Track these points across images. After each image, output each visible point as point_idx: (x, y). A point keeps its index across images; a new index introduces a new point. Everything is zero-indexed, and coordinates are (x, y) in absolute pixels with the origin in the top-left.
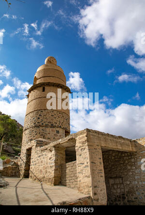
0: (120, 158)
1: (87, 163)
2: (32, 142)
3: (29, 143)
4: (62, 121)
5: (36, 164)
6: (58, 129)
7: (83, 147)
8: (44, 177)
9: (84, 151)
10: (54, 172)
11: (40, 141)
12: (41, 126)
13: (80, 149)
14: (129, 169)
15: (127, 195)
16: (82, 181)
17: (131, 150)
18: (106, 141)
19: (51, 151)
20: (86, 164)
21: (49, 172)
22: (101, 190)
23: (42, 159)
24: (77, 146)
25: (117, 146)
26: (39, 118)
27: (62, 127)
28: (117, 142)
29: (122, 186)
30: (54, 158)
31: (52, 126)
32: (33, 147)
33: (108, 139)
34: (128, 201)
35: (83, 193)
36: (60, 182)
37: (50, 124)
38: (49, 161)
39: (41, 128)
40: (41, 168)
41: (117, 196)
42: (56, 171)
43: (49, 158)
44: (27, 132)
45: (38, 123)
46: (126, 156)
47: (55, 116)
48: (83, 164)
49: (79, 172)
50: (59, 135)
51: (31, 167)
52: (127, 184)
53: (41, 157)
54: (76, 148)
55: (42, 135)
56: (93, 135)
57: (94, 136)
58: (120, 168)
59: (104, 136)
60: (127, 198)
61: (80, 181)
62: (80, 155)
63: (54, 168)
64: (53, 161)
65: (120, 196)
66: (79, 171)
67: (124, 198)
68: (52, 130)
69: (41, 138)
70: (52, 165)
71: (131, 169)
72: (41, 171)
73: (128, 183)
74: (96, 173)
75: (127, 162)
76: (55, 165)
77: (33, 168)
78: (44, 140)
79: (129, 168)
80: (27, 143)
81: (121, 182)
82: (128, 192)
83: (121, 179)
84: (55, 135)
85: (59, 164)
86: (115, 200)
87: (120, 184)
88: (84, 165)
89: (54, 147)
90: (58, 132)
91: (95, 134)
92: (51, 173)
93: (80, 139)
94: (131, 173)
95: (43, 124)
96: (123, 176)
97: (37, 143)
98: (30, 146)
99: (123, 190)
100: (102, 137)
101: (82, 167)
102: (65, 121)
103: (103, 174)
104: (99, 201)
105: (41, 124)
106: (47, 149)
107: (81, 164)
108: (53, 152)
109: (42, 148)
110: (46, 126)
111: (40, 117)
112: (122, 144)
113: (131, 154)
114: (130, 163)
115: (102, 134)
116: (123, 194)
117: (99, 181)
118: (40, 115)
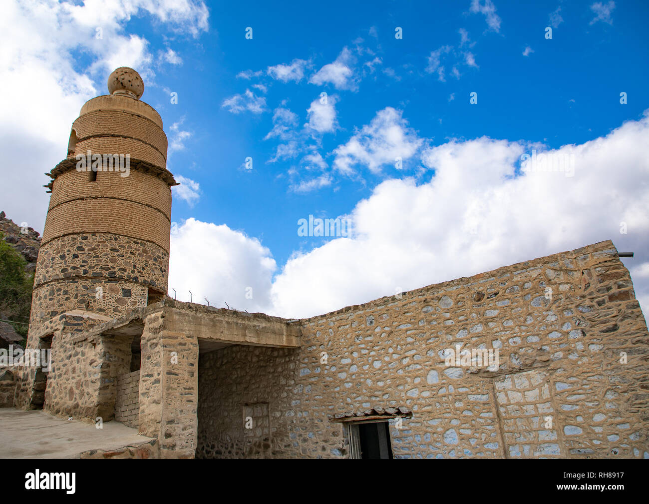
0: (269, 360)
1: (159, 374)
2: (54, 319)
3: (47, 323)
4: (139, 265)
5: (60, 376)
6: (128, 286)
7: (155, 341)
8: (77, 406)
9: (157, 349)
10: (97, 393)
11: (75, 318)
12: (82, 278)
13: (149, 344)
14: (283, 385)
15: (273, 441)
16: (147, 412)
17: (285, 344)
18: (214, 326)
19: (94, 345)
20: (156, 376)
21: (88, 394)
22: (184, 429)
23: (75, 364)
24: (144, 338)
25: (245, 335)
26: (75, 256)
27: (141, 280)
28: (245, 328)
29: (266, 423)
30: (100, 361)
31: (113, 278)
32: (57, 333)
33: (220, 322)
34: (274, 453)
35: (145, 435)
36: (114, 415)
37: (106, 274)
38: (90, 368)
39: (81, 283)
40: (72, 383)
41: (255, 444)
42: (102, 391)
43: (89, 361)
44: (43, 292)
45: (74, 268)
46: (281, 357)
47: (121, 251)
48: (152, 376)
49: (143, 394)
50: (130, 300)
51: (49, 381)
52: (275, 418)
53: (73, 358)
54: (142, 342)
55: (83, 301)
56: (180, 314)
57: (184, 315)
58: (266, 383)
59: (212, 316)
60: (271, 446)
61: (143, 411)
62: (149, 358)
63: (98, 385)
64: (98, 369)
65: (260, 444)
66: (144, 391)
67: (267, 447)
68: (112, 290)
69: (80, 308)
70: (93, 378)
71: (286, 385)
72: (71, 392)
73: (278, 414)
74: (178, 394)
75: (280, 369)
76: (102, 378)
77: (53, 385)
78: (86, 315)
79: (283, 382)
80: (43, 320)
81: (265, 413)
82: (276, 435)
83: (265, 406)
84: (118, 300)
85: (112, 374)
86: (250, 452)
87: (263, 417)
88: (152, 379)
89: (103, 334)
90: (127, 293)
91: (188, 312)
92: (92, 396)
93: (152, 321)
94: (285, 394)
95: (86, 272)
96: (270, 400)
97: (66, 323)
98: (49, 331)
99: (266, 431)
100: (205, 318)
101: (149, 382)
102: (151, 262)
103: (195, 397)
104: (177, 449)
105: (81, 271)
106: (86, 340)
107: (148, 375)
108: (100, 348)
109: (79, 336)
110: (96, 278)
111: (79, 253)
112: (258, 332)
113: (290, 352)
114: (285, 373)
115: (207, 310)
116: (266, 440)
117: (182, 411)
118: (80, 248)
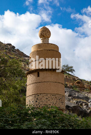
4: (55, 102)
26: (36, 101)
45: (36, 105)
47: (49, 99)
95: (40, 106)
102: (58, 101)
105: (38, 106)
118: (37, 99)
